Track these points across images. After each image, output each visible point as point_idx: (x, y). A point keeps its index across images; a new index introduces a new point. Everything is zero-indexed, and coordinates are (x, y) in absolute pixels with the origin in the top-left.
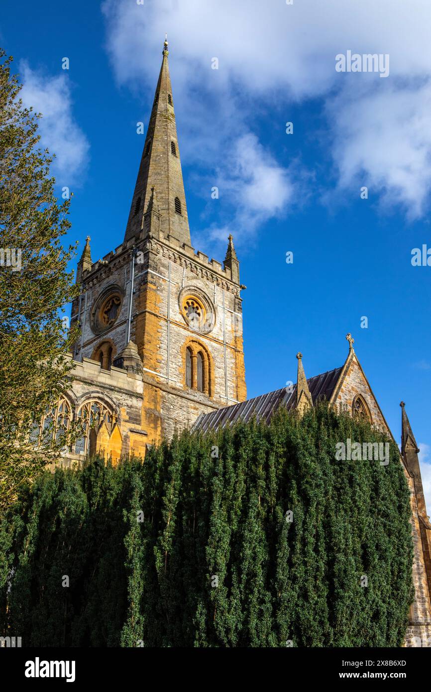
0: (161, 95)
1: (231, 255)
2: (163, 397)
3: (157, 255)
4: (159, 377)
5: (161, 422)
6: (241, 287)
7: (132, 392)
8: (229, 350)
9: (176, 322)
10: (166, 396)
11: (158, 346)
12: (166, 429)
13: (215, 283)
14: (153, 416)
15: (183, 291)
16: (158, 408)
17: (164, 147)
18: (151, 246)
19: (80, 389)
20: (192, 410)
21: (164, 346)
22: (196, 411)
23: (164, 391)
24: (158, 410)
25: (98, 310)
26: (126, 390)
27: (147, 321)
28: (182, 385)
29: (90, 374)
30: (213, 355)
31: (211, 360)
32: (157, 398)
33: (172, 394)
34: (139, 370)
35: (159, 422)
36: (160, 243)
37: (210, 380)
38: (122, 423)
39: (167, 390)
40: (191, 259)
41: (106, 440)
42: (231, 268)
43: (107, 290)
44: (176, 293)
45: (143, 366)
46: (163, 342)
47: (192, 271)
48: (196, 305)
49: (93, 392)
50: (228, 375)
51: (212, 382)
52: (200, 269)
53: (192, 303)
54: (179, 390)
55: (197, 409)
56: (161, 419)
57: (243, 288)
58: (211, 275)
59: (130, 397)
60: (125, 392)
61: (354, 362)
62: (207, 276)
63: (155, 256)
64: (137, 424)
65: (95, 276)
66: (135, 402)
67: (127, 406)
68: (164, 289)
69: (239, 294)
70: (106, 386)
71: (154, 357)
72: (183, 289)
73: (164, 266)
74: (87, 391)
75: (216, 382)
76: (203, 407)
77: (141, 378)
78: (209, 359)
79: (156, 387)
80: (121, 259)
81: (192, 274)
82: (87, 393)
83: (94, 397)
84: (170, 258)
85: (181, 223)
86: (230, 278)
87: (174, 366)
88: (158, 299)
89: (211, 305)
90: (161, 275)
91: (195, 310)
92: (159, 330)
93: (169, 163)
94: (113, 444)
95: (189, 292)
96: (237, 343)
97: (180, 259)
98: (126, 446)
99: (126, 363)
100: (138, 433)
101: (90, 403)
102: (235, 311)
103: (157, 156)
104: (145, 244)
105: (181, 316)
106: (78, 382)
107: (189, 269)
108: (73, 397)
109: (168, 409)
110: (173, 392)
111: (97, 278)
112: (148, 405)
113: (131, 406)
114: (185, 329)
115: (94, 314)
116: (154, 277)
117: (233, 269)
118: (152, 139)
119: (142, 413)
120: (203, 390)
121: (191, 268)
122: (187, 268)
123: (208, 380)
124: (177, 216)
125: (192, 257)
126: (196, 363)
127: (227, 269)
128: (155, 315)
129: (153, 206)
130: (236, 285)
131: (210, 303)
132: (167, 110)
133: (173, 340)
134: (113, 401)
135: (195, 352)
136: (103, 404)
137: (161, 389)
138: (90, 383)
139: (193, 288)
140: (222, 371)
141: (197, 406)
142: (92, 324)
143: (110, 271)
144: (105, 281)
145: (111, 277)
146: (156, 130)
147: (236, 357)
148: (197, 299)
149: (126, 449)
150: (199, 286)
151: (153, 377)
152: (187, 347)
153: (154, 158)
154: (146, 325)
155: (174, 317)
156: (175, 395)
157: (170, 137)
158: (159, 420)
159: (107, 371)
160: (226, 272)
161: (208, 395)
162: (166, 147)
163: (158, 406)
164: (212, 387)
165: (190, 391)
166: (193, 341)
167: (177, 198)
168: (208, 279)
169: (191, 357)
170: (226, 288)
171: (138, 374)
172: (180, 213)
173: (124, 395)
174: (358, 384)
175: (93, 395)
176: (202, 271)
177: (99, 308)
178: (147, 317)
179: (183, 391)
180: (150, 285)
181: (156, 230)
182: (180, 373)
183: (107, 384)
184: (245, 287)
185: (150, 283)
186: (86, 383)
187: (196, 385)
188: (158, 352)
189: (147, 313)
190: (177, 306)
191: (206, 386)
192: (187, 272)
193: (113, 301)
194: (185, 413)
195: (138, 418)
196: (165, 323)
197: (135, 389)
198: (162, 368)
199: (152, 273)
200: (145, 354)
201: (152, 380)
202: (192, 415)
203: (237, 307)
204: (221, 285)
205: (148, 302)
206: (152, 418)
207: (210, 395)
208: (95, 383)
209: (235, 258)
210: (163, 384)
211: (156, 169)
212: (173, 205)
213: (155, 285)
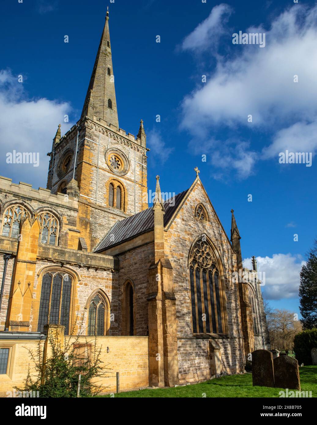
0: (103, 42)
1: (141, 131)
2: (92, 211)
3: (91, 130)
4: (90, 200)
5: (90, 225)
6: (146, 149)
7: (71, 207)
8: (138, 185)
9: (103, 168)
10: (94, 210)
11: (91, 182)
12: (93, 229)
13: (130, 147)
14: (84, 221)
15: (108, 151)
16: (88, 217)
17: (103, 71)
18: (88, 124)
19: (36, 205)
20: (112, 219)
21: (94, 182)
22: (114, 220)
23: (93, 207)
24: (88, 218)
25: (61, 164)
26: (67, 206)
27: (83, 167)
28: (105, 205)
29: (43, 197)
30: (127, 188)
31: (126, 191)
32: (88, 212)
33: (98, 209)
34: (76, 195)
35: (89, 225)
36: (94, 123)
37: (124, 202)
38: (64, 225)
39: (95, 207)
40: (114, 132)
41: (29, 228)
42: (141, 139)
43: (66, 152)
44: (104, 152)
45: (80, 193)
46: (94, 180)
47: (114, 139)
48: (117, 159)
49: (45, 207)
50: (136, 200)
51: (126, 203)
52: (120, 138)
53: (115, 158)
54: (103, 207)
55: (115, 218)
56: (90, 223)
57: (148, 150)
58: (127, 142)
59: (70, 211)
60: (66, 207)
61: (198, 184)
62: (125, 143)
63: (90, 130)
64: (74, 226)
65: (60, 145)
66: (72, 213)
67: (67, 215)
68: (95, 149)
69: (145, 154)
70: (54, 204)
71: (87, 188)
72: (108, 149)
73: (96, 136)
74: (41, 207)
75: (129, 203)
76: (119, 217)
77: (77, 200)
78: (124, 190)
79: (87, 205)
80: (72, 134)
81: (114, 141)
82: (41, 208)
83: (46, 210)
84: (100, 132)
85: (112, 114)
86: (140, 144)
87: (101, 194)
88: (91, 155)
89: (127, 160)
90: (94, 141)
91: (117, 162)
92: (92, 173)
93: (106, 80)
94: (33, 231)
95: (113, 152)
96: (143, 181)
97: (107, 132)
98: (66, 238)
99: (68, 191)
100: (74, 231)
101: (43, 213)
102: (142, 163)
103: (99, 76)
104: (84, 124)
105: (106, 165)
106: (35, 201)
107: (113, 138)
108: (32, 210)
109: (95, 218)
110: (100, 208)
111: (61, 146)
112: (81, 215)
113: (70, 215)
114: (109, 172)
115: (59, 167)
116: (89, 142)
117: (142, 139)
118: (97, 66)
119: (77, 220)
120: (120, 208)
121: (114, 137)
122: (111, 137)
123: (123, 202)
124: (109, 110)
125: (115, 132)
126: (116, 192)
127: (138, 139)
128: (89, 164)
129: (90, 101)
130: (143, 148)
131: (126, 158)
132: (106, 50)
133: (101, 179)
134: (58, 213)
135: (116, 186)
136: (52, 214)
137: (90, 206)
138: (43, 202)
139: (115, 149)
140: (132, 198)
141: (115, 216)
142: (58, 172)
143: (67, 141)
144: (65, 148)
145: (68, 145)
146: (99, 61)
147: (142, 189)
148: (118, 156)
149: (66, 240)
150: (119, 148)
151: (86, 199)
152: (110, 183)
153: (97, 77)
154: (83, 169)
155: (102, 165)
156: (100, 210)
157: (107, 65)
158: (88, 224)
159: (55, 195)
160: (137, 141)
161: (123, 211)
162: (104, 71)
163: (88, 216)
164: (125, 206)
165: (111, 208)
166: (114, 180)
167: (110, 99)
168: (125, 144)
169: (113, 189)
170: (137, 150)
171: (75, 197)
172: (112, 108)
173: (65, 209)
174: (201, 197)
175: (45, 209)
176: (121, 139)
177: (62, 163)
178: (83, 165)
179: (106, 208)
180: (86, 147)
181: (91, 115)
182: (105, 198)
183: (55, 203)
184: (149, 149)
185: (86, 145)
186: (40, 202)
187: (115, 205)
188: (91, 185)
189: (83, 163)
190: (104, 159)
191: (122, 206)
192: (111, 140)
193: (69, 158)
194: (106, 220)
195: (74, 222)
196: (96, 169)
197: (73, 206)
198: (93, 195)
199: (87, 140)
200: (81, 186)
201: (85, 201)
202: (111, 222)
203: (144, 161)
204: (133, 148)
205: (84, 156)
206: (84, 223)
207: (124, 211)
208: (47, 202)
209: (144, 133)
210: (93, 204)
211: (98, 83)
212: (106, 103)
213: (89, 146)
